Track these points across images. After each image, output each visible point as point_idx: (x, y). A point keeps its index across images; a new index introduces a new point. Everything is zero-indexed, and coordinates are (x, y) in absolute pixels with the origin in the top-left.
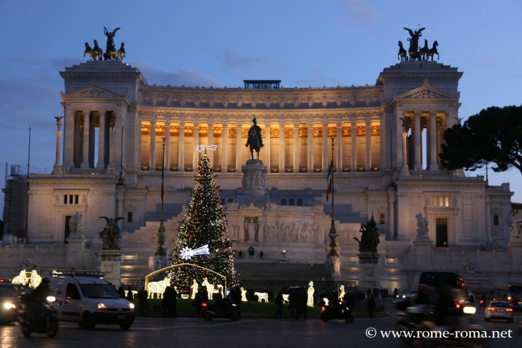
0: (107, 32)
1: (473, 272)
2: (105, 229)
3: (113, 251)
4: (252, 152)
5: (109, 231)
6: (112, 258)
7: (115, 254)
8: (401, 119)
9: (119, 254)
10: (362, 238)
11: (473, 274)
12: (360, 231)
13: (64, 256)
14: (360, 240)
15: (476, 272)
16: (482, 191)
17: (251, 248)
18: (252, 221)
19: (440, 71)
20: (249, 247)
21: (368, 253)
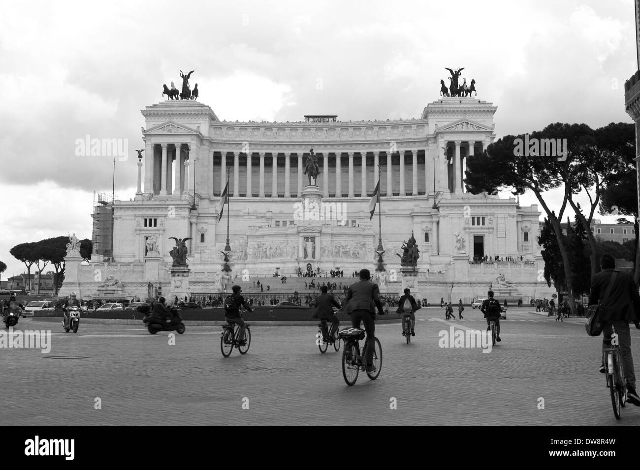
0: (183, 75)
1: (504, 283)
2: (175, 248)
3: (182, 268)
4: (310, 179)
5: (178, 250)
6: (181, 274)
7: (183, 270)
8: (443, 148)
9: (187, 270)
10: (404, 254)
11: (504, 285)
12: (402, 248)
13: (143, 272)
14: (402, 256)
15: (507, 283)
16: (514, 212)
17: (309, 264)
18: (310, 240)
19: (477, 106)
20: (307, 264)
21: (409, 267)
